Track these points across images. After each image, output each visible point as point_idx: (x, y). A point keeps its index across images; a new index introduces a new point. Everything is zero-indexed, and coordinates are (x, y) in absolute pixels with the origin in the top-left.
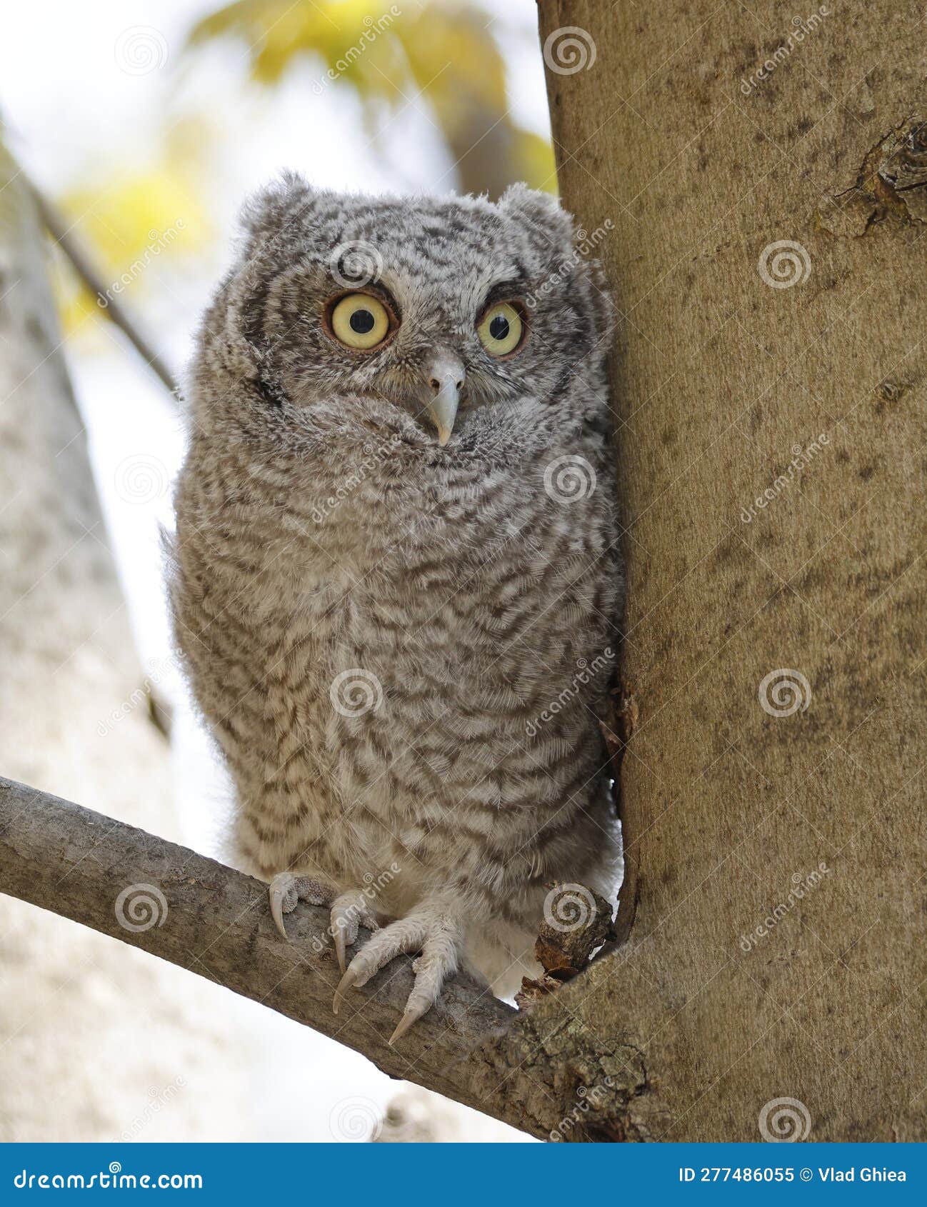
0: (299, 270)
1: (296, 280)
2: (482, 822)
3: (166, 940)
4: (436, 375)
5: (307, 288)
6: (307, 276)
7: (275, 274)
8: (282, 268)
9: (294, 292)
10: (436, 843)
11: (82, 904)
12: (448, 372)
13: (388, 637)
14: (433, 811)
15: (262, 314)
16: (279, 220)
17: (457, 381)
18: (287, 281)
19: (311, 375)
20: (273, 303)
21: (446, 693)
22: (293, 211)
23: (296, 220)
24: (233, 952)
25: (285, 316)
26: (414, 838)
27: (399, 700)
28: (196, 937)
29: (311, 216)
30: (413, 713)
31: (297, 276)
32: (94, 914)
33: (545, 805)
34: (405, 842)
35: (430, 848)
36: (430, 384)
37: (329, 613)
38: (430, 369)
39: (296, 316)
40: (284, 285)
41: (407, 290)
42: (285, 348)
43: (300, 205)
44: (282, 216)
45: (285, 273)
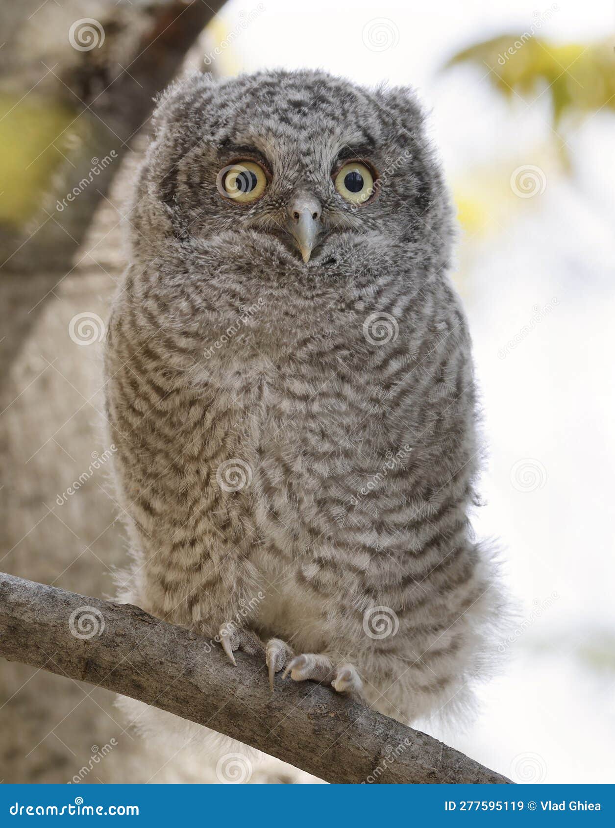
0: (197, 151)
1: (197, 159)
2: (363, 561)
3: (311, 759)
4: (297, 209)
5: (205, 164)
6: (204, 155)
7: (181, 156)
8: (186, 150)
9: (195, 167)
10: (327, 576)
11: (247, 731)
12: (306, 207)
13: (301, 406)
14: (327, 551)
15: (175, 186)
16: (187, 113)
17: (313, 212)
18: (190, 161)
19: (211, 224)
20: (181, 178)
21: (348, 454)
22: (197, 105)
23: (199, 111)
24: (361, 769)
25: (191, 186)
26: (311, 571)
27: (312, 458)
28: (334, 757)
29: (209, 107)
30: (322, 469)
31: (197, 156)
32: (257, 738)
33: (411, 554)
34: (305, 574)
35: (324, 581)
36: (293, 216)
37: (246, 389)
38: (292, 206)
39: (200, 185)
40: (188, 163)
41: (274, 149)
42: (193, 207)
43: (201, 100)
44: (189, 109)
45: (187, 155)
